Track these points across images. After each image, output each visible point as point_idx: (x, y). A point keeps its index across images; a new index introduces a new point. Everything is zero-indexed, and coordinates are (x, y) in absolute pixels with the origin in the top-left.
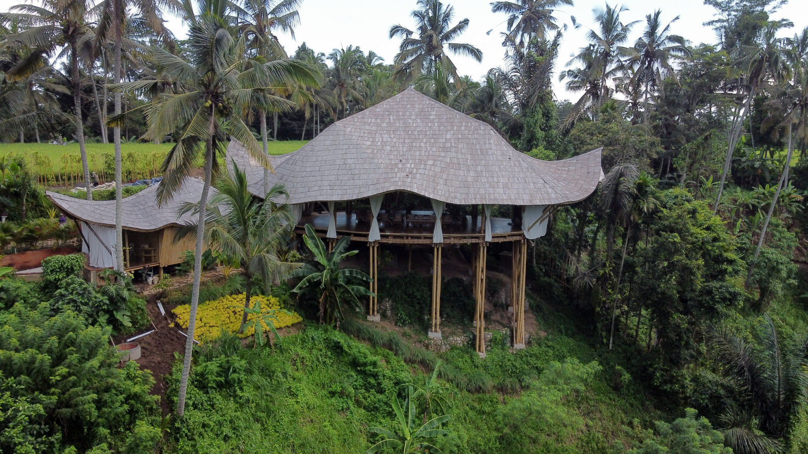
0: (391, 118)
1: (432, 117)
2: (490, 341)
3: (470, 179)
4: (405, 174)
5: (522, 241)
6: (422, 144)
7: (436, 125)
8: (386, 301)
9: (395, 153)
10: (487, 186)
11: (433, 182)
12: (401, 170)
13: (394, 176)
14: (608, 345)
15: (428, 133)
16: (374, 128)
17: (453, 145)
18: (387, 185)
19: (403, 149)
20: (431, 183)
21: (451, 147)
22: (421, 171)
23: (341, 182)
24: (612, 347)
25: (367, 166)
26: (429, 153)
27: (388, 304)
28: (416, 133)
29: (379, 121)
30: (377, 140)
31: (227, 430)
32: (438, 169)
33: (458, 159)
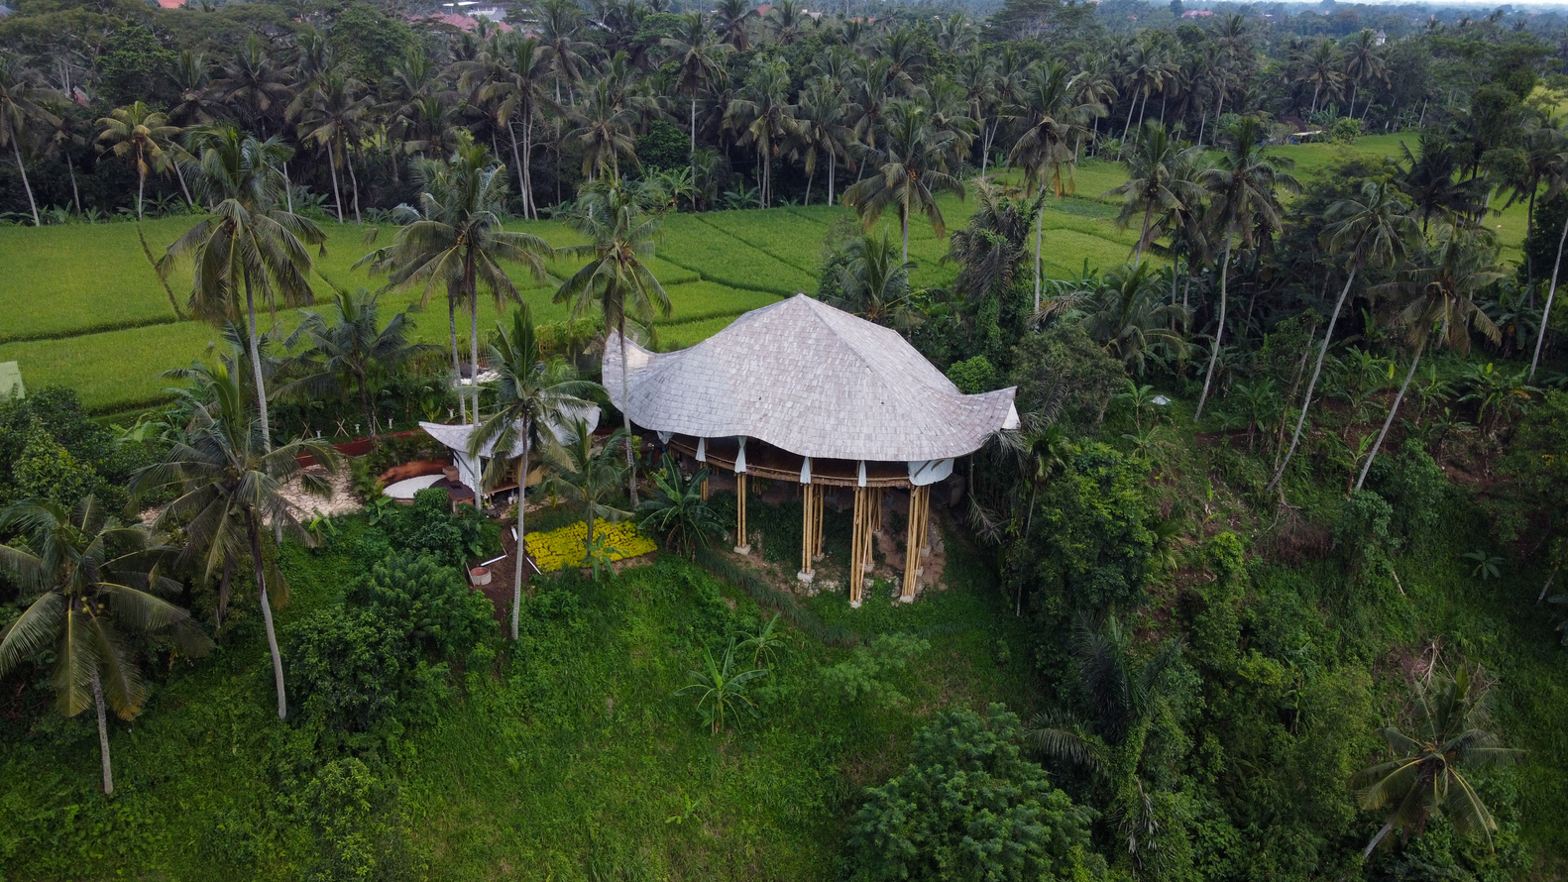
0: (767, 338)
1: (810, 342)
2: (871, 589)
4: (760, 416)
6: (789, 379)
7: (812, 352)
8: (756, 533)
9: (757, 388)
10: (846, 436)
11: (788, 427)
12: (757, 410)
13: (748, 418)
14: (1015, 610)
15: (799, 364)
16: (745, 351)
17: (820, 384)
18: (739, 427)
19: (767, 383)
20: (784, 429)
21: (818, 386)
22: (777, 415)
24: (1020, 614)
26: (792, 392)
27: (759, 536)
28: (787, 363)
29: (753, 341)
30: (743, 369)
31: (555, 656)
32: (795, 414)
33: (820, 402)
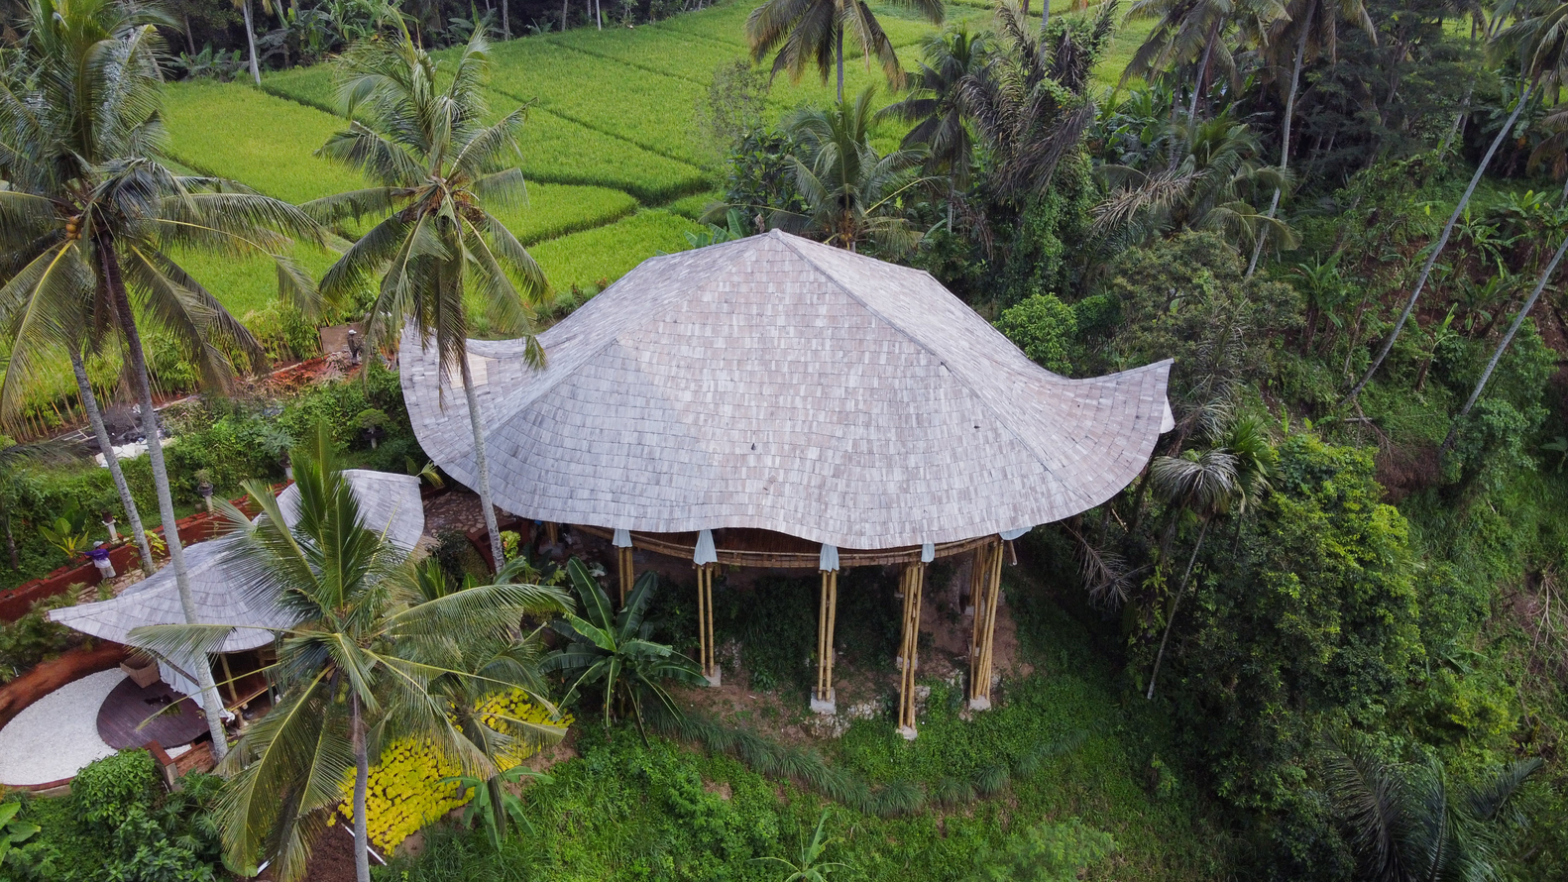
0: (735, 323)
1: (819, 323)
2: (926, 701)
3: (892, 488)
4: (762, 484)
5: (995, 544)
6: (798, 402)
7: (828, 344)
8: (732, 645)
9: (741, 425)
10: (927, 500)
11: (819, 500)
12: (755, 473)
13: (740, 489)
14: (1145, 693)
15: (810, 370)
16: (699, 353)
17: (861, 406)
18: (725, 510)
19: (758, 414)
20: (814, 503)
21: (857, 411)
22: (794, 477)
23: (634, 488)
24: (1153, 696)
25: (684, 457)
26: (811, 427)
27: (735, 648)
28: (785, 369)
29: (708, 332)
30: (705, 389)
32: (828, 471)
33: (869, 441)
